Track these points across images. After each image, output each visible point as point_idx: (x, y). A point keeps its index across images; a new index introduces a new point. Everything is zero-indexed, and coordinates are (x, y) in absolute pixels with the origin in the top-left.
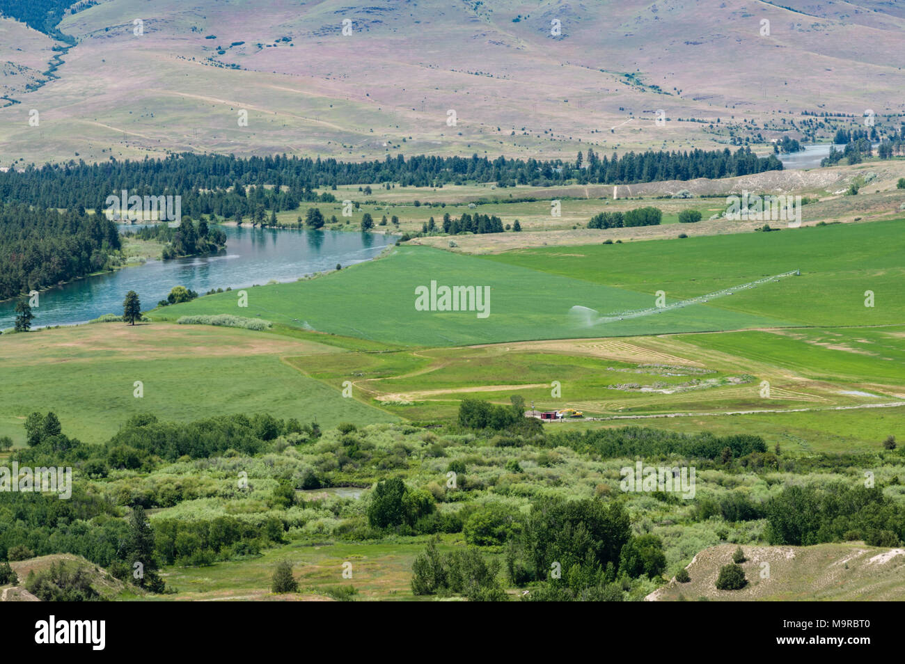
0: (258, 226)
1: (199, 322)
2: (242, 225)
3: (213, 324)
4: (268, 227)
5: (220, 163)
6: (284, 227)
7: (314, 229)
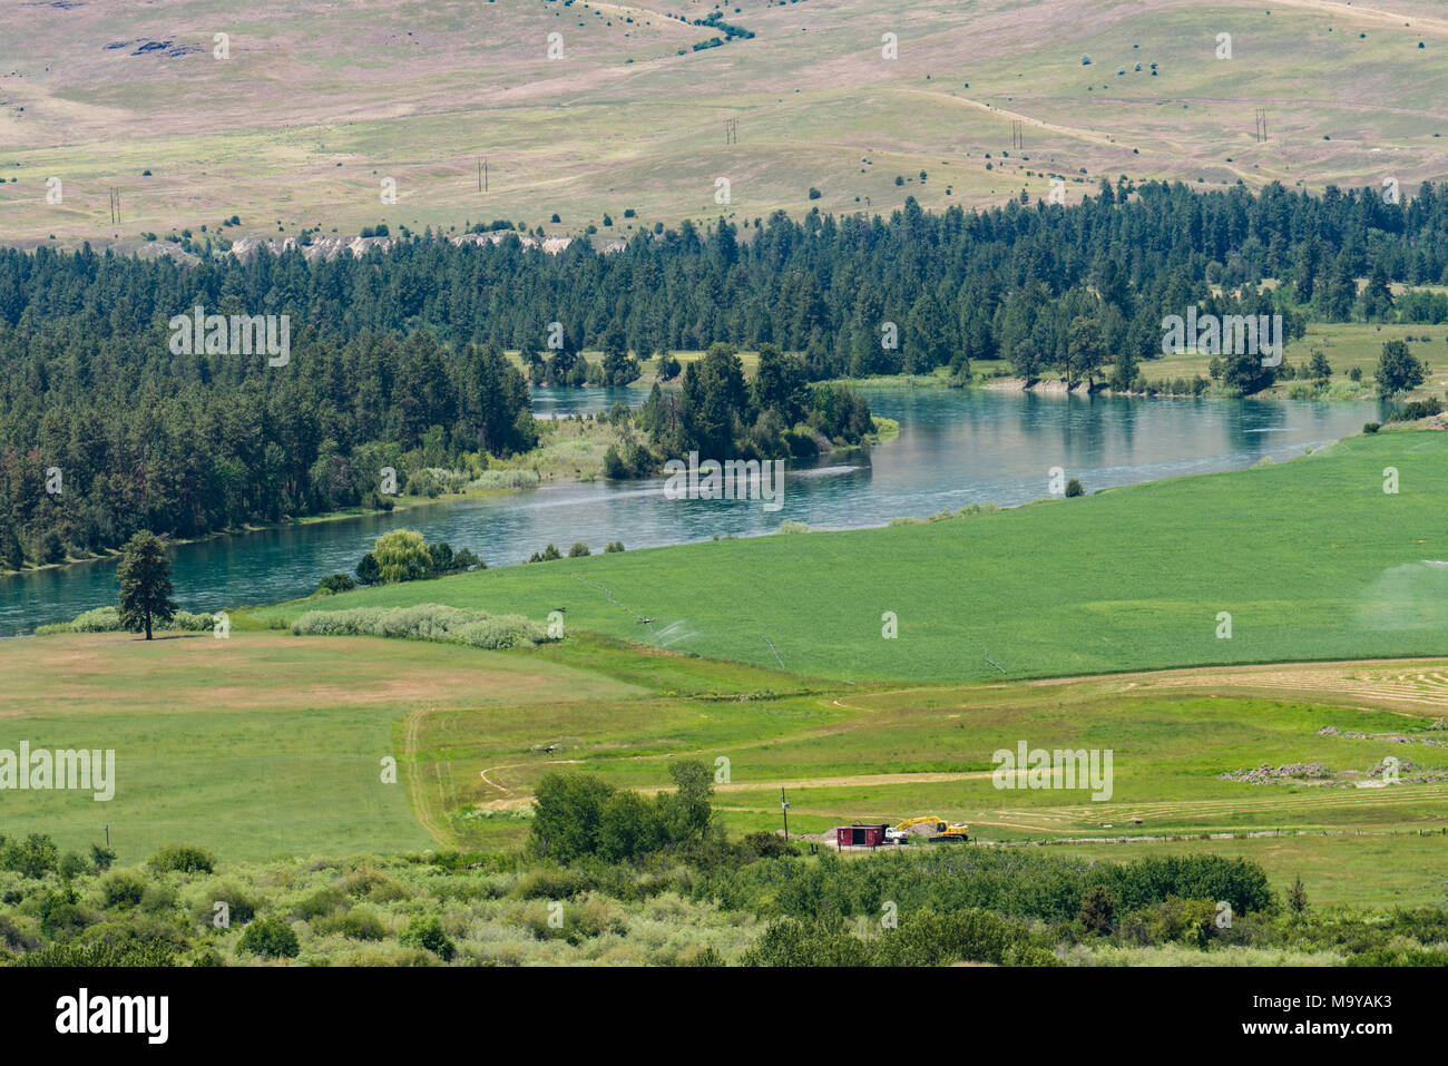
0: (1082, 391)
1: (352, 630)
2: (1038, 389)
3: (388, 634)
4: (1107, 392)
5: (1215, 211)
6: (1152, 392)
7: (1239, 397)
